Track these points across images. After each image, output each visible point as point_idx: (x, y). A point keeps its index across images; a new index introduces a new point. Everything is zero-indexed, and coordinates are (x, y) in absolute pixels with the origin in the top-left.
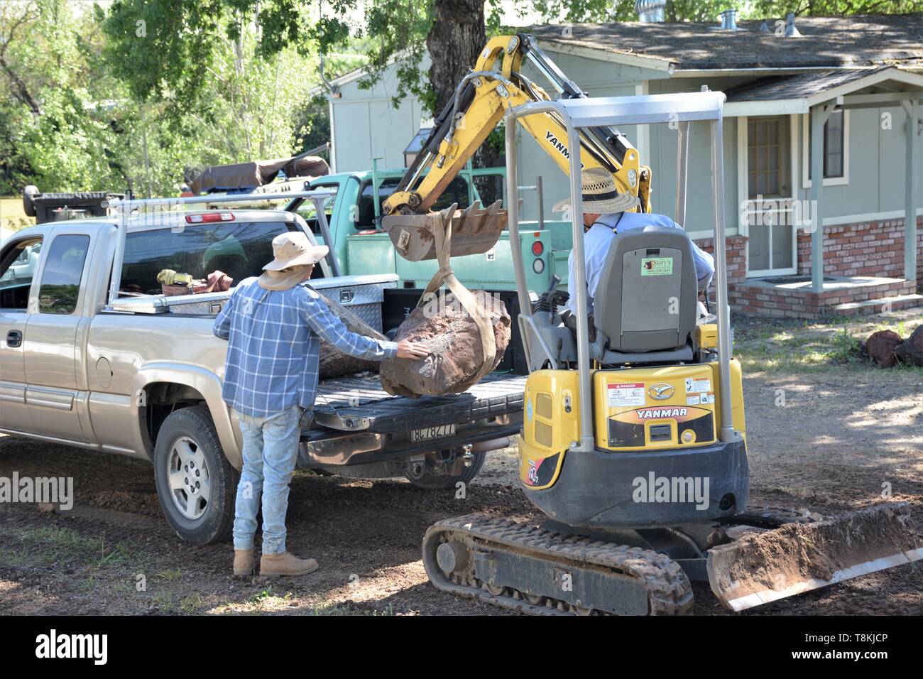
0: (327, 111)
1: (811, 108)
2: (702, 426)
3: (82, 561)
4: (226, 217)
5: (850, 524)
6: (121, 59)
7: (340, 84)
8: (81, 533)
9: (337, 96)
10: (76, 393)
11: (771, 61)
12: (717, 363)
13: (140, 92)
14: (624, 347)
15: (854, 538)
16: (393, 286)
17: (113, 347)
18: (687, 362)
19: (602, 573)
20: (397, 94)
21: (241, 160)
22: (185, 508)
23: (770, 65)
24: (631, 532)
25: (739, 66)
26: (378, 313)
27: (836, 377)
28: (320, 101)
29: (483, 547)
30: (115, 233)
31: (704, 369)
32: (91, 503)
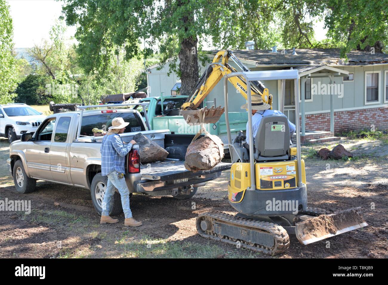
0: (146, 77)
1: (301, 77)
2: (292, 182)
3: (68, 221)
4: (114, 111)
5: (342, 215)
6: (81, 61)
7: (150, 69)
8: (68, 212)
9: (149, 72)
10: (66, 167)
11: (288, 62)
12: (297, 160)
13: (87, 72)
14: (265, 155)
15: (343, 220)
16: (168, 133)
17: (78, 153)
18: (287, 160)
19: (258, 231)
20: (169, 72)
21: (119, 93)
22: (101, 205)
23: (288, 64)
24: (267, 217)
25: (278, 64)
26: (163, 142)
27: (310, 163)
28: (144, 74)
29: (216, 222)
30: (79, 116)
31: (292, 162)
32: (71, 203)
